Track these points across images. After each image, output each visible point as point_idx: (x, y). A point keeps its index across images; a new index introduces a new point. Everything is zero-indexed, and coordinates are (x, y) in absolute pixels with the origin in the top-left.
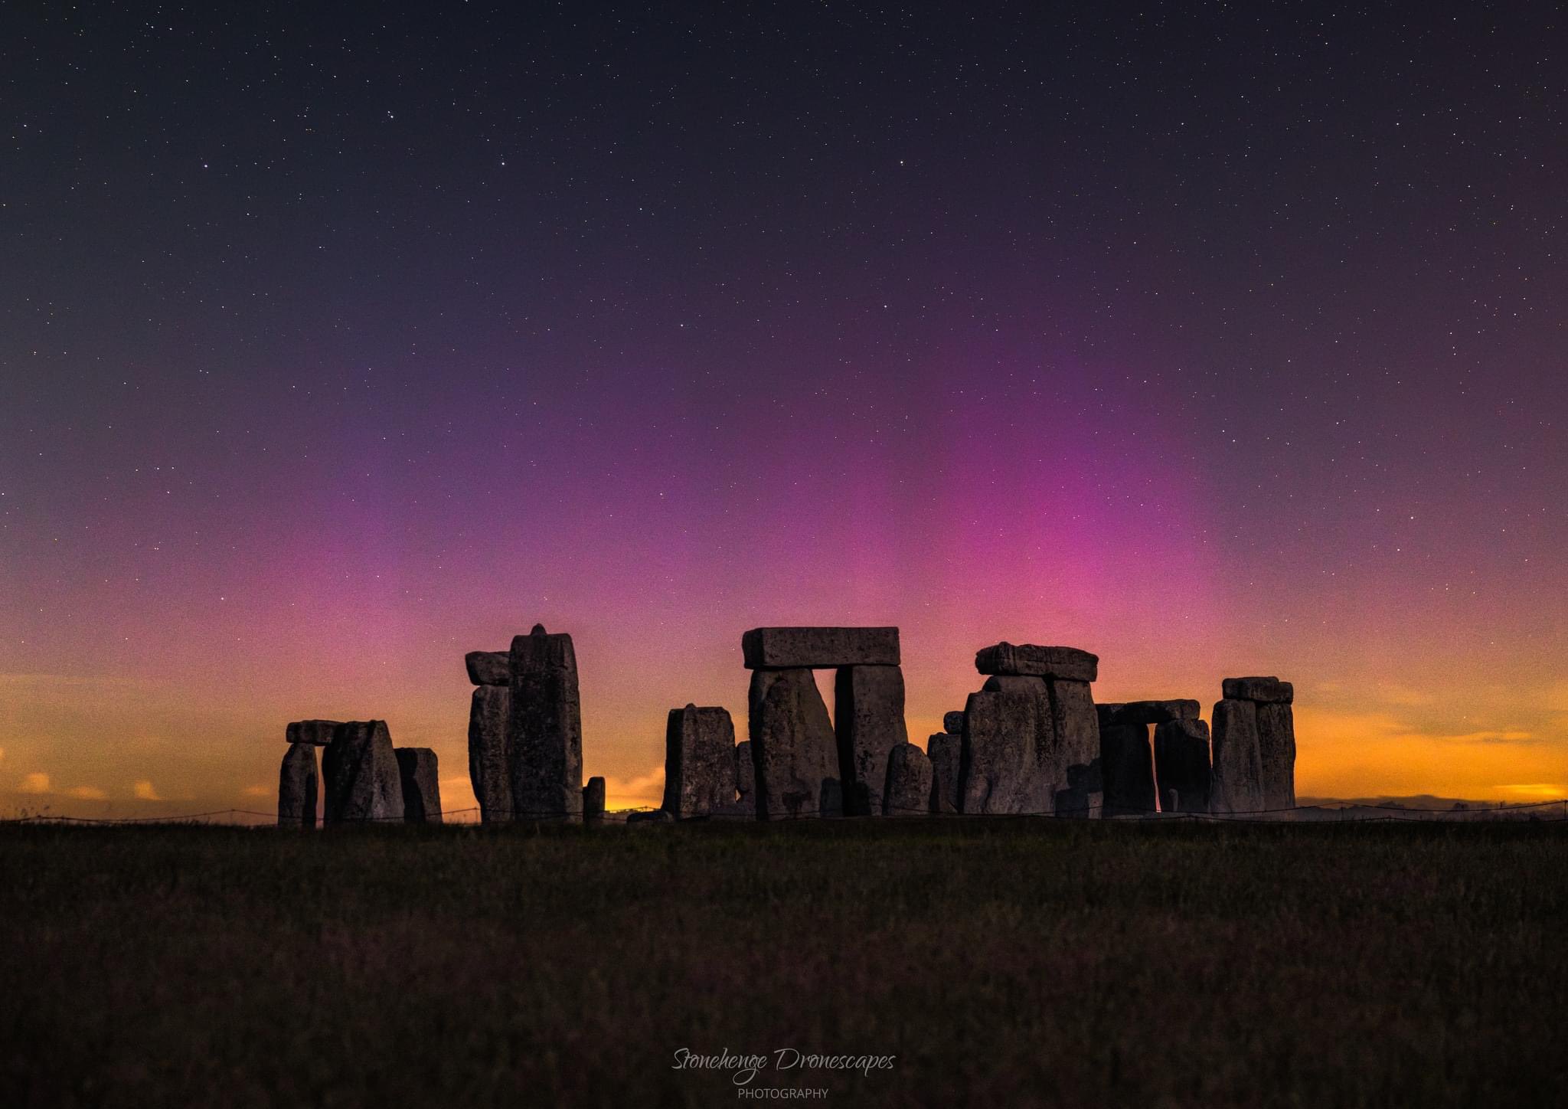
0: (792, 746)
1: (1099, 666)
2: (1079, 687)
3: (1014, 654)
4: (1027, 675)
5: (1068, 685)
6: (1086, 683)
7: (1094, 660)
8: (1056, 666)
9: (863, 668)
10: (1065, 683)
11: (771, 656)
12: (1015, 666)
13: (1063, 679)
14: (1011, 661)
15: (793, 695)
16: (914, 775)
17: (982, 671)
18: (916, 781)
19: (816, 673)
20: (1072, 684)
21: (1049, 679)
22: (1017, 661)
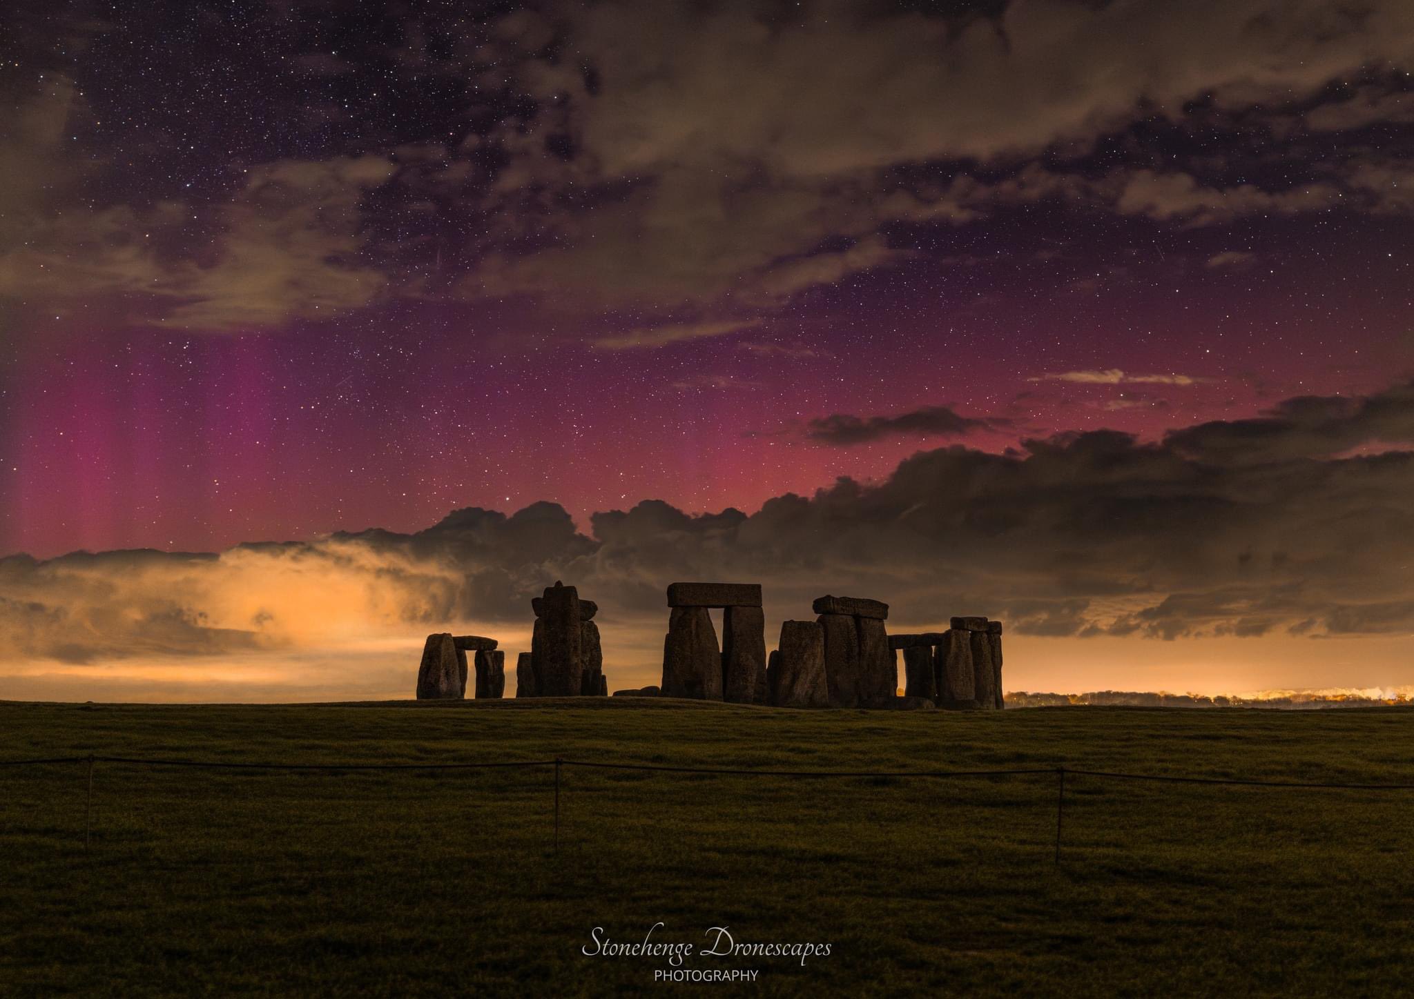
0: (691, 653)
1: (889, 610)
2: (876, 623)
3: (833, 602)
4: (842, 614)
5: (869, 621)
6: (881, 620)
7: (886, 607)
8: (861, 609)
9: (739, 608)
10: (867, 620)
11: (680, 600)
12: (834, 609)
13: (866, 617)
14: (832, 606)
15: (694, 622)
16: (744, 670)
17: (816, 612)
18: (745, 674)
19: (710, 610)
20: (871, 620)
21: (857, 618)
22: (836, 606)
